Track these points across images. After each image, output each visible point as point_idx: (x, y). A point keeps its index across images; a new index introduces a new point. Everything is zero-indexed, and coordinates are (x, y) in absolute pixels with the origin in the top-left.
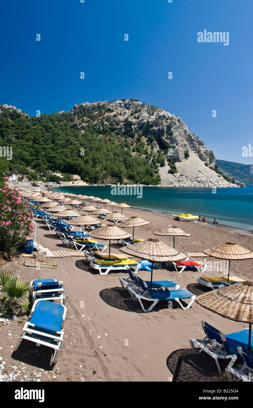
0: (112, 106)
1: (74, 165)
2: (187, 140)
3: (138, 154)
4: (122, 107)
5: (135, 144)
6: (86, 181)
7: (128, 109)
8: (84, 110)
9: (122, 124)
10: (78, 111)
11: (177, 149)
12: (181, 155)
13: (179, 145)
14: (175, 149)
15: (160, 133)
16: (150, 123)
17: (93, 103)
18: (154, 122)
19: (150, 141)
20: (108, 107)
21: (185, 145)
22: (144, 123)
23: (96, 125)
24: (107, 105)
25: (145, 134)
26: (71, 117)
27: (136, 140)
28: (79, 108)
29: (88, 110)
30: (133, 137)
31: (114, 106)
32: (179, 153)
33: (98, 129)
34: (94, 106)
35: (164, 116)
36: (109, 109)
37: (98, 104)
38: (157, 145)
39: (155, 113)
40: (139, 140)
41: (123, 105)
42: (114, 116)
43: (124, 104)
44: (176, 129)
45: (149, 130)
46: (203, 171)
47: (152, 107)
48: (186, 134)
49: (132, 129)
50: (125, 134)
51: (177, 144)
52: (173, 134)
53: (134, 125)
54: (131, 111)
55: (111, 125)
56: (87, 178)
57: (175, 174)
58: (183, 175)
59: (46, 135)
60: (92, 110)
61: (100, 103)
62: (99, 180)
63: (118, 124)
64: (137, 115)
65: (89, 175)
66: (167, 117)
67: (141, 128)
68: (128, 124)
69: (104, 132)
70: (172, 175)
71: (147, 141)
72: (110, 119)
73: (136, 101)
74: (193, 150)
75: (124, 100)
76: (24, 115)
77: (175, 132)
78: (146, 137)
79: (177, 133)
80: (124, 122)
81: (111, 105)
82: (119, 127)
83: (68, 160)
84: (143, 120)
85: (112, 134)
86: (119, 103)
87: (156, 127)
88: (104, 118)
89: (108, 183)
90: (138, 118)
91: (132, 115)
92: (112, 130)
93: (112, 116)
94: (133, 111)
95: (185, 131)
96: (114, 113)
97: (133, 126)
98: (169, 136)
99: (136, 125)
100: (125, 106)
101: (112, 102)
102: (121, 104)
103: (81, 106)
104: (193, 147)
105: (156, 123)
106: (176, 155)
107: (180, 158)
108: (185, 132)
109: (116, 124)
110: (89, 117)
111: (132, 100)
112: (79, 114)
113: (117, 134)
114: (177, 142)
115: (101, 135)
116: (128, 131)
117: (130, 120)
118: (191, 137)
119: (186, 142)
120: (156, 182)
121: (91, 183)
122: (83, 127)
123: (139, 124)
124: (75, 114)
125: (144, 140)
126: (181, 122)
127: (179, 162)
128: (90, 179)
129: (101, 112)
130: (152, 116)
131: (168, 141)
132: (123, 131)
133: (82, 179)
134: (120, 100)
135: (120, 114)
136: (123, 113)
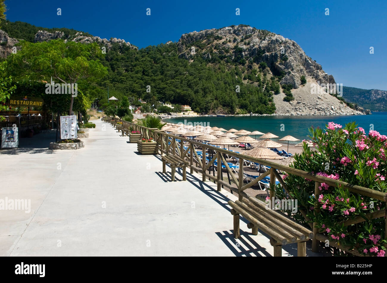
0: (221, 34)
1: (184, 95)
2: (304, 65)
3: (250, 82)
4: (231, 34)
5: (246, 71)
6: (197, 112)
7: (237, 35)
8: (192, 40)
9: (231, 51)
10: (186, 40)
11: (293, 75)
12: (298, 81)
13: (295, 71)
14: (291, 75)
15: (273, 58)
16: (262, 48)
17: (201, 32)
18: (266, 47)
19: (262, 67)
20: (216, 34)
21: (301, 70)
22: (255, 49)
23: (204, 54)
24: (216, 32)
25: (257, 61)
26: (179, 47)
27: (247, 67)
28: (187, 37)
29: (196, 39)
30: (243, 64)
31: (223, 33)
32: (295, 79)
33: (207, 58)
34: (202, 34)
35: (277, 40)
36: (218, 36)
37: (206, 32)
38: (270, 72)
39: (267, 38)
40: (250, 67)
41: (232, 32)
42: (223, 43)
43: (233, 30)
44: (291, 54)
45: (261, 55)
46: (322, 98)
47: (263, 32)
48: (302, 58)
49: (242, 56)
50: (235, 61)
51: (292, 70)
52: (287, 59)
53: (245, 51)
54: (240, 37)
55: (221, 52)
56: (198, 109)
57: (291, 102)
58: (300, 103)
59: (155, 67)
60: (200, 38)
61: (208, 31)
62: (210, 110)
63: (227, 51)
64: (247, 41)
65: (199, 105)
66: (281, 41)
67: (253, 55)
68: (238, 51)
69: (213, 61)
70: (288, 103)
71: (259, 68)
72: (219, 46)
73: (246, 26)
74: (311, 76)
75: (233, 27)
76: (133, 47)
77: (290, 56)
78: (257, 64)
79: (292, 58)
80: (234, 49)
81: (219, 32)
82: (229, 54)
83: (178, 91)
84: (254, 46)
85: (222, 62)
86: (228, 30)
87: (268, 52)
88: (213, 46)
89: (220, 113)
90: (249, 44)
91: (242, 41)
92: (222, 58)
93: (221, 43)
94: (243, 37)
95: (301, 55)
96: (223, 40)
97: (243, 53)
98: (283, 62)
99: (247, 52)
100: (234, 32)
101: (220, 29)
102: (230, 30)
103: (189, 35)
104: (310, 72)
105: (268, 49)
106: (291, 81)
107: (297, 85)
108: (301, 57)
109: (226, 52)
110: (198, 46)
111: (242, 26)
112: (187, 43)
113: (227, 62)
114: (292, 67)
115: (210, 64)
116: (238, 58)
117: (240, 46)
118: (308, 61)
119: (302, 67)
120: (271, 111)
121: (202, 114)
122: (191, 56)
123: (250, 50)
124: (182, 44)
125: (256, 66)
126: (296, 46)
127: (295, 88)
128: (201, 109)
129: (209, 40)
130: (263, 41)
131: (282, 67)
132: (233, 58)
133: (193, 110)
134: (228, 27)
135: (230, 41)
136: (232, 40)
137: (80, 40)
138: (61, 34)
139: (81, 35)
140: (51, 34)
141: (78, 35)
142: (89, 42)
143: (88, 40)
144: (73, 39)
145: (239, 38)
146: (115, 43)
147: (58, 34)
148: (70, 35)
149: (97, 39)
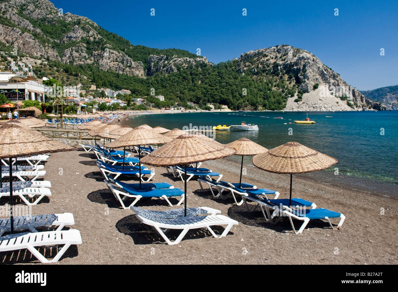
0: (268, 52)
1: (226, 99)
2: (320, 75)
3: (278, 88)
4: (275, 52)
5: (278, 81)
6: (231, 109)
7: (279, 53)
8: (248, 57)
9: (271, 66)
10: (244, 58)
11: (307, 83)
12: (310, 87)
13: (310, 80)
14: (306, 83)
15: (298, 71)
16: (292, 63)
17: (255, 51)
18: (295, 62)
19: (290, 78)
20: (264, 53)
21: (317, 79)
22: (288, 64)
23: (252, 69)
24: (265, 51)
25: (287, 73)
26: (239, 63)
27: (279, 78)
28: (245, 56)
29: (251, 57)
30: (278, 76)
31: (270, 51)
32: (308, 86)
33: (254, 71)
34: (255, 53)
35: (303, 57)
36: (265, 55)
37: (258, 51)
38: (295, 81)
39: (297, 55)
40: (281, 77)
41: (276, 50)
42: (267, 60)
43: (277, 49)
44: (310, 67)
45: (291, 69)
46: (323, 99)
47: (297, 49)
48: (319, 70)
49: (278, 70)
50: (273, 73)
51: (308, 79)
52: (306, 71)
53: (280, 66)
54: (281, 54)
55: (264, 67)
56: (232, 107)
57: (298, 102)
58: (304, 103)
59: (217, 80)
60: (254, 56)
61: (259, 50)
62: (241, 108)
63: (268, 66)
64: (284, 58)
65: (233, 105)
66: (306, 58)
67: (286, 68)
68: (276, 65)
69: (257, 74)
70: (297, 103)
71: (288, 78)
72: (264, 63)
73: (286, 46)
74: (325, 82)
75: (277, 46)
76: (209, 64)
77: (309, 69)
78: (288, 75)
79: (311, 70)
80: (273, 64)
81: (267, 51)
82: (269, 68)
83: (223, 96)
84: (287, 61)
85: (263, 74)
86: (273, 49)
87: (296, 66)
88: (260, 62)
89: (248, 110)
90: (285, 60)
91: (281, 57)
92: (264, 71)
93: (266, 60)
94: (282, 54)
95: (319, 68)
96: (267, 58)
97: (279, 68)
98: (303, 73)
99: (282, 66)
100: (277, 51)
101: (268, 49)
102: (274, 49)
103: (246, 54)
104: (325, 80)
105: (296, 64)
106: (305, 88)
107: (309, 90)
108: (318, 69)
109: (267, 67)
110: (251, 63)
111: (283, 46)
112: (245, 60)
113: (267, 74)
114: (308, 77)
115: (255, 76)
116: (275, 71)
117: (278, 62)
118: (324, 72)
119: (318, 76)
120: (281, 108)
121: (235, 110)
122: (244, 71)
123: (284, 65)
124: (241, 61)
125: (286, 77)
126: (315, 61)
127: (308, 92)
128: (234, 107)
129: (259, 58)
130: (294, 58)
131: (302, 77)
132: (272, 71)
133: (229, 108)
134: (274, 47)
135: (272, 58)
136: (274, 57)
137: (175, 61)
138: (164, 57)
139: (176, 58)
140: (158, 57)
141: (174, 57)
142: (181, 62)
143: (180, 61)
144: (171, 61)
145: (279, 55)
146: (198, 62)
147: (162, 57)
148: (169, 57)
149: (186, 59)
